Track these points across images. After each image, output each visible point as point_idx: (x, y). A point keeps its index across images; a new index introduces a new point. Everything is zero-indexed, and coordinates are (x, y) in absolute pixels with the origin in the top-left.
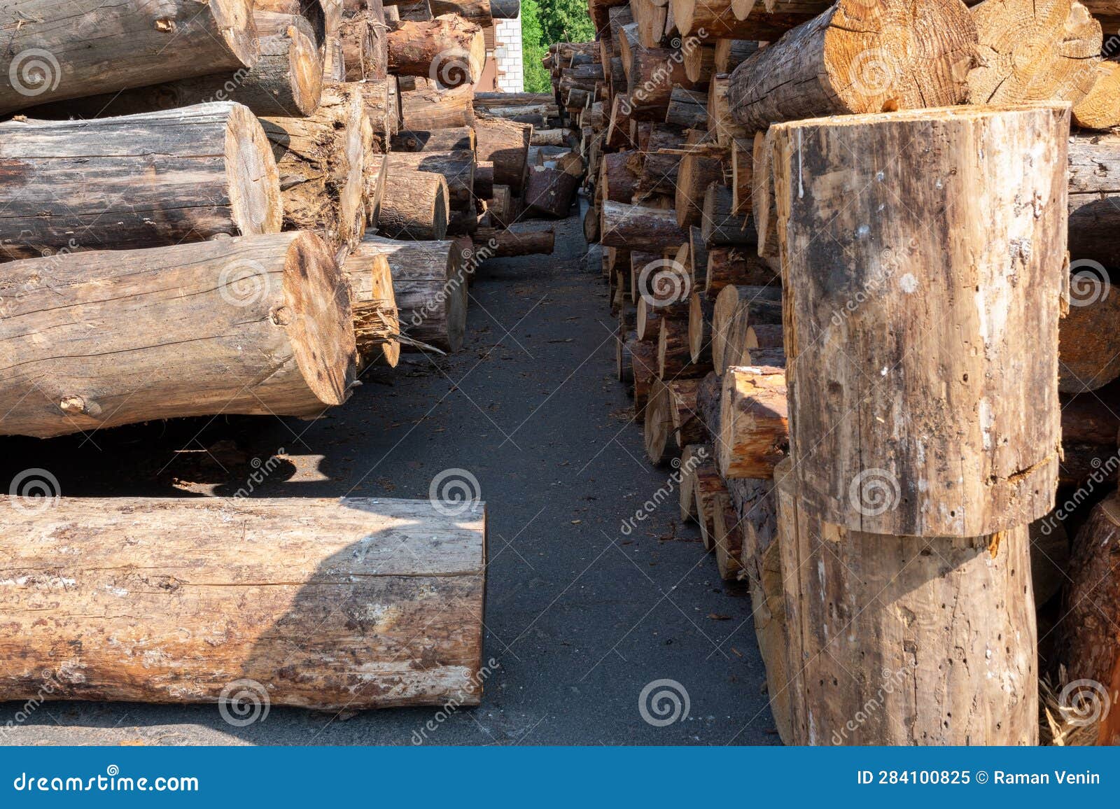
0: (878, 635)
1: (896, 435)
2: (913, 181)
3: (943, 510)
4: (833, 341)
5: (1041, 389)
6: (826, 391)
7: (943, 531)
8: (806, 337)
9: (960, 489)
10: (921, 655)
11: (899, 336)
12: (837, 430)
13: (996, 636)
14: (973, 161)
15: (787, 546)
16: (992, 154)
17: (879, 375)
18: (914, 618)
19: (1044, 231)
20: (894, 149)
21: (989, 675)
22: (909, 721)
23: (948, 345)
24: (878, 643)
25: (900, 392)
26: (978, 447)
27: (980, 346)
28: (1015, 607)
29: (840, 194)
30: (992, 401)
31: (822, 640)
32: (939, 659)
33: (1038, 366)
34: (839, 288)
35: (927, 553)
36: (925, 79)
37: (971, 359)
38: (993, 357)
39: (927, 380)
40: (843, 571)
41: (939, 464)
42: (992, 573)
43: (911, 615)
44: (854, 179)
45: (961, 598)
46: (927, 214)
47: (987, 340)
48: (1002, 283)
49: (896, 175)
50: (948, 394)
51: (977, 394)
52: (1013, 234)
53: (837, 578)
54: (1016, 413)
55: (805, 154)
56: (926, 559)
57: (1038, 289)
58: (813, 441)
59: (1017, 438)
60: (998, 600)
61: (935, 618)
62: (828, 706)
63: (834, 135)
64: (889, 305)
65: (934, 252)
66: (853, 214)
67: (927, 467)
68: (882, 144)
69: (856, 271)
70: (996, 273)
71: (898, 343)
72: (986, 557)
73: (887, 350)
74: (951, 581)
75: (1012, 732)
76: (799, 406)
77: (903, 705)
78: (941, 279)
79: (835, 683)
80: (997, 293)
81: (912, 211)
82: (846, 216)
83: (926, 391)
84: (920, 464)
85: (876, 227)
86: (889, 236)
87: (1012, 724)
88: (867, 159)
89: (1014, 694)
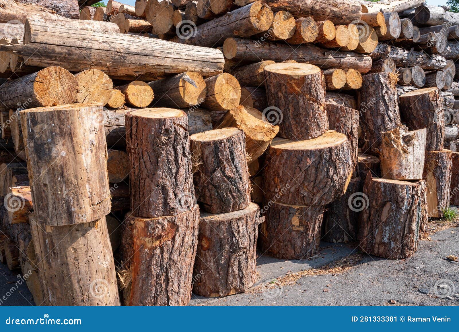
0: (67, 258)
1: (64, 196)
2: (62, 126)
3: (80, 215)
4: (44, 172)
5: (102, 179)
6: (43, 186)
7: (80, 222)
8: (35, 171)
9: (84, 209)
10: (79, 261)
11: (62, 168)
12: (47, 197)
13: (100, 252)
14: (78, 120)
15: (35, 238)
16: (82, 118)
17: (58, 180)
18: (76, 250)
19: (98, 137)
20: (56, 118)
21: (100, 263)
22: (79, 282)
23: (76, 170)
24: (67, 260)
25: (64, 184)
26: (87, 197)
27: (85, 169)
28: (104, 243)
29: (42, 130)
30: (90, 184)
31: (50, 264)
32: (85, 261)
33: (101, 173)
34: (44, 157)
35: (77, 230)
36: (64, 96)
37: (83, 173)
38: (88, 171)
39: (71, 180)
40: (54, 241)
41: (77, 203)
42: (97, 234)
43: (75, 249)
44: (46, 126)
45: (89, 242)
46: (66, 135)
47: (86, 167)
48: (88, 152)
49: (57, 125)
50: (77, 183)
51: (85, 182)
52: (90, 139)
53: (52, 244)
54: (96, 187)
55: (31, 120)
56: (77, 232)
57: (98, 153)
58: (40, 202)
59: (97, 193)
60: (99, 241)
61: (82, 249)
62: (54, 285)
63: (39, 114)
64: (58, 160)
65: (70, 145)
66: (46, 136)
67: (74, 204)
68: (53, 116)
69: (49, 152)
70: (87, 149)
71: (62, 170)
72: (94, 229)
73: (59, 173)
74: (85, 237)
75: (108, 280)
76: (35, 192)
77: (76, 277)
78: (72, 152)
79: (55, 276)
80: (87, 155)
81: (62, 134)
82: (44, 136)
83: (71, 183)
84: (72, 204)
85: (53, 139)
86: (57, 141)
87: (108, 277)
88: (49, 120)
89: (107, 268)
